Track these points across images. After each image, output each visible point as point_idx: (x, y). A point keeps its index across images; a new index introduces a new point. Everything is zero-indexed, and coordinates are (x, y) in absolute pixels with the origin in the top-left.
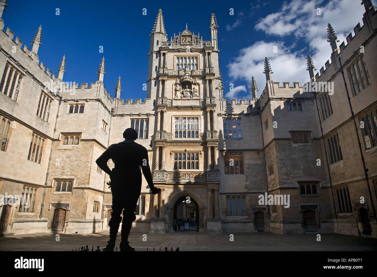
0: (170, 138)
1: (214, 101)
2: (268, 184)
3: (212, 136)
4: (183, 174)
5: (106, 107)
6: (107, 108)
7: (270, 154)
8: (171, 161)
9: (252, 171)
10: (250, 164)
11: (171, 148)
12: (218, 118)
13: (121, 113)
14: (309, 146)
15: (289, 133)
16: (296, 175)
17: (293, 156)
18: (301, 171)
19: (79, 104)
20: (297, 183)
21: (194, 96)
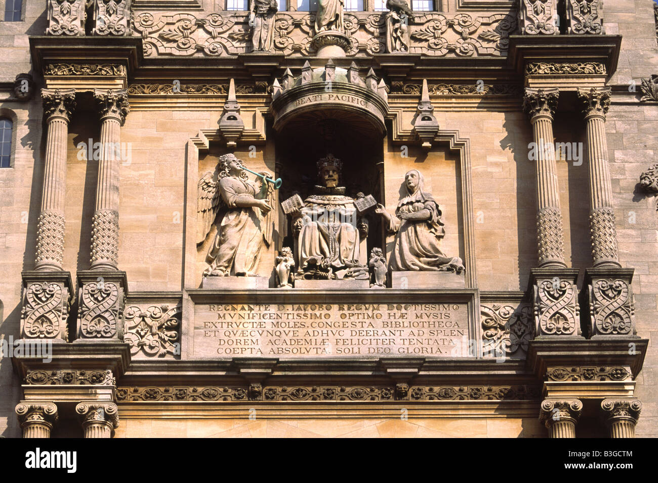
21: (410, 258)
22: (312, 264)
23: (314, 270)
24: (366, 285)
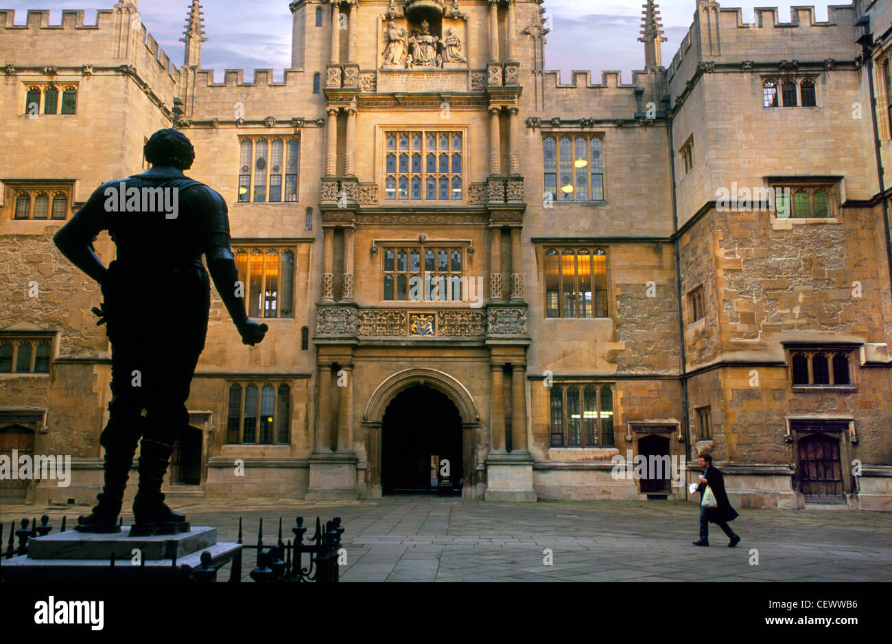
0: (370, 198)
1: (516, 75)
2: (687, 349)
3: (505, 193)
4: (411, 315)
5: (152, 97)
6: (157, 100)
7: (694, 254)
8: (373, 273)
9: (633, 308)
10: (628, 285)
11: (372, 232)
12: (527, 133)
13: (208, 118)
14: (831, 227)
15: (764, 183)
16: (780, 320)
17: (774, 260)
18: (797, 310)
19: (57, 83)
20: (781, 346)
21: (449, 58)
22: (418, 60)
23: (419, 63)
24: (435, 67)
